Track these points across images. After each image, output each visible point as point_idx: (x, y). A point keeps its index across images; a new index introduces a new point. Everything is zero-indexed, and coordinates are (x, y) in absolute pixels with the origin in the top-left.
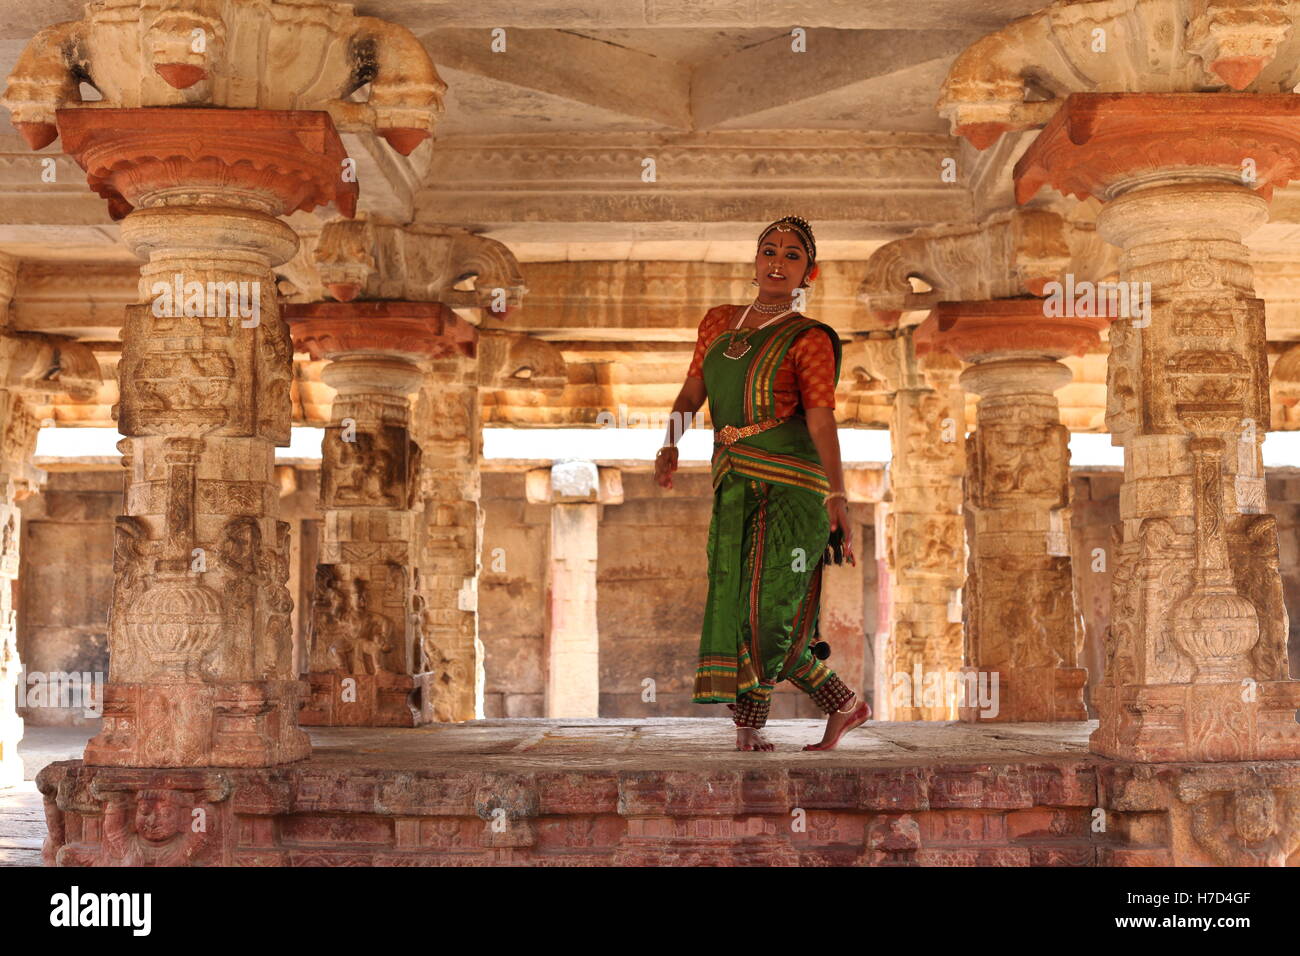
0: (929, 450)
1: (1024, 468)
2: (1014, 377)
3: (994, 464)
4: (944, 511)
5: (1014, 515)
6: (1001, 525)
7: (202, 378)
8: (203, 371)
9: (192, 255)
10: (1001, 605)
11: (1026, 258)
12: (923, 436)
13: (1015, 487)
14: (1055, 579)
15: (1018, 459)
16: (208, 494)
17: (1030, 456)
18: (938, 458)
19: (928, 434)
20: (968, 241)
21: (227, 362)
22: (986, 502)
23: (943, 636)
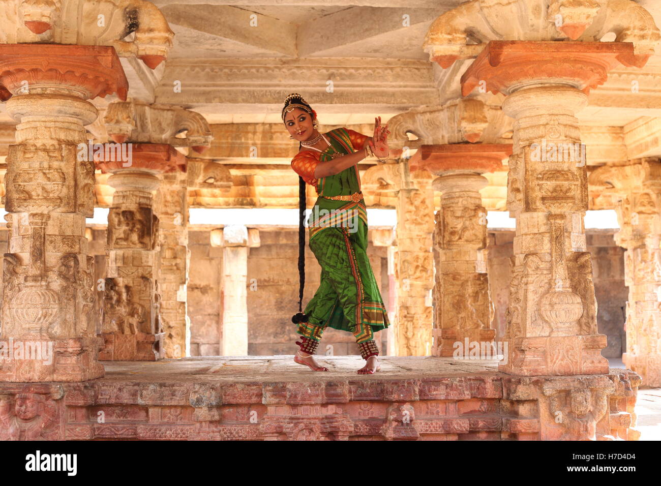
0: (416, 220)
1: (464, 229)
2: (459, 183)
3: (449, 227)
4: (423, 250)
5: (459, 253)
6: (453, 258)
7: (48, 183)
8: (49, 179)
9: (43, 120)
10: (453, 297)
11: (466, 124)
12: (413, 213)
13: (460, 238)
14: (480, 284)
15: (462, 224)
16: (51, 242)
17: (467, 223)
18: (420, 224)
19: (415, 212)
20: (437, 114)
21: (61, 174)
22: (445, 246)
23: (422, 314)
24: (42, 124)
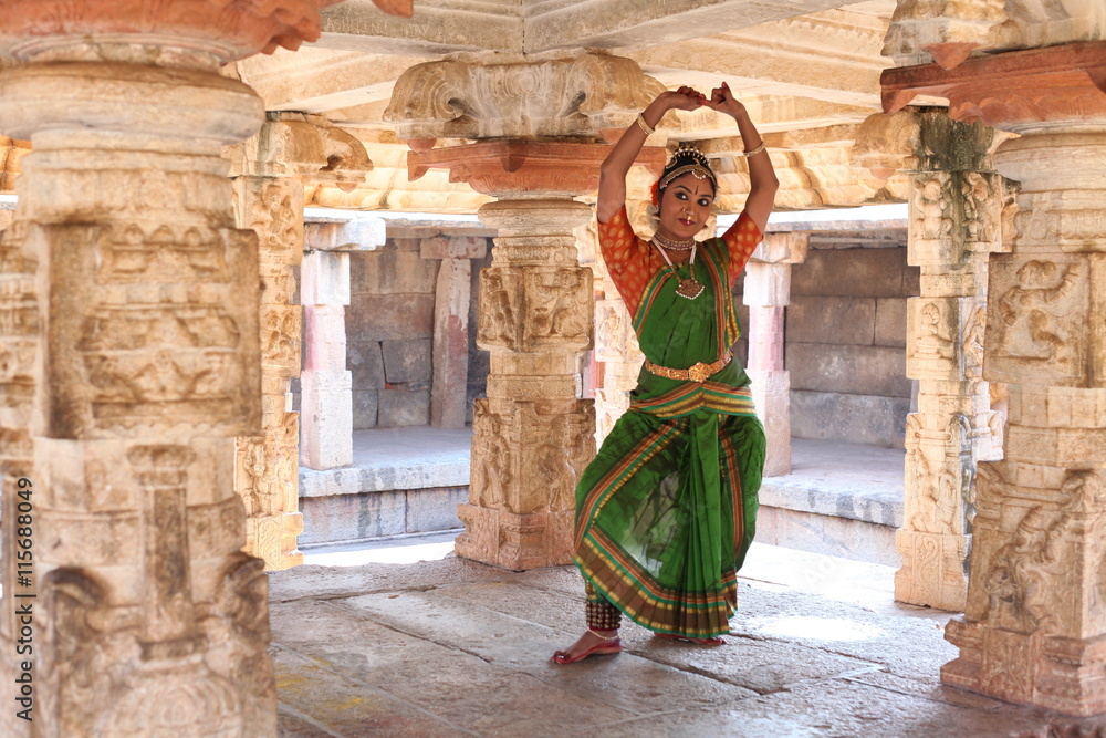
1: (561, 312)
3: (533, 307)
4: (282, 301)
5: (548, 359)
6: (535, 369)
7: (192, 350)
8: (195, 339)
10: (537, 449)
12: (267, 225)
13: (553, 332)
14: (581, 422)
15: (555, 302)
17: (568, 301)
19: (272, 223)
20: (516, 71)
22: (525, 346)
23: (280, 426)
24: (158, 161)
